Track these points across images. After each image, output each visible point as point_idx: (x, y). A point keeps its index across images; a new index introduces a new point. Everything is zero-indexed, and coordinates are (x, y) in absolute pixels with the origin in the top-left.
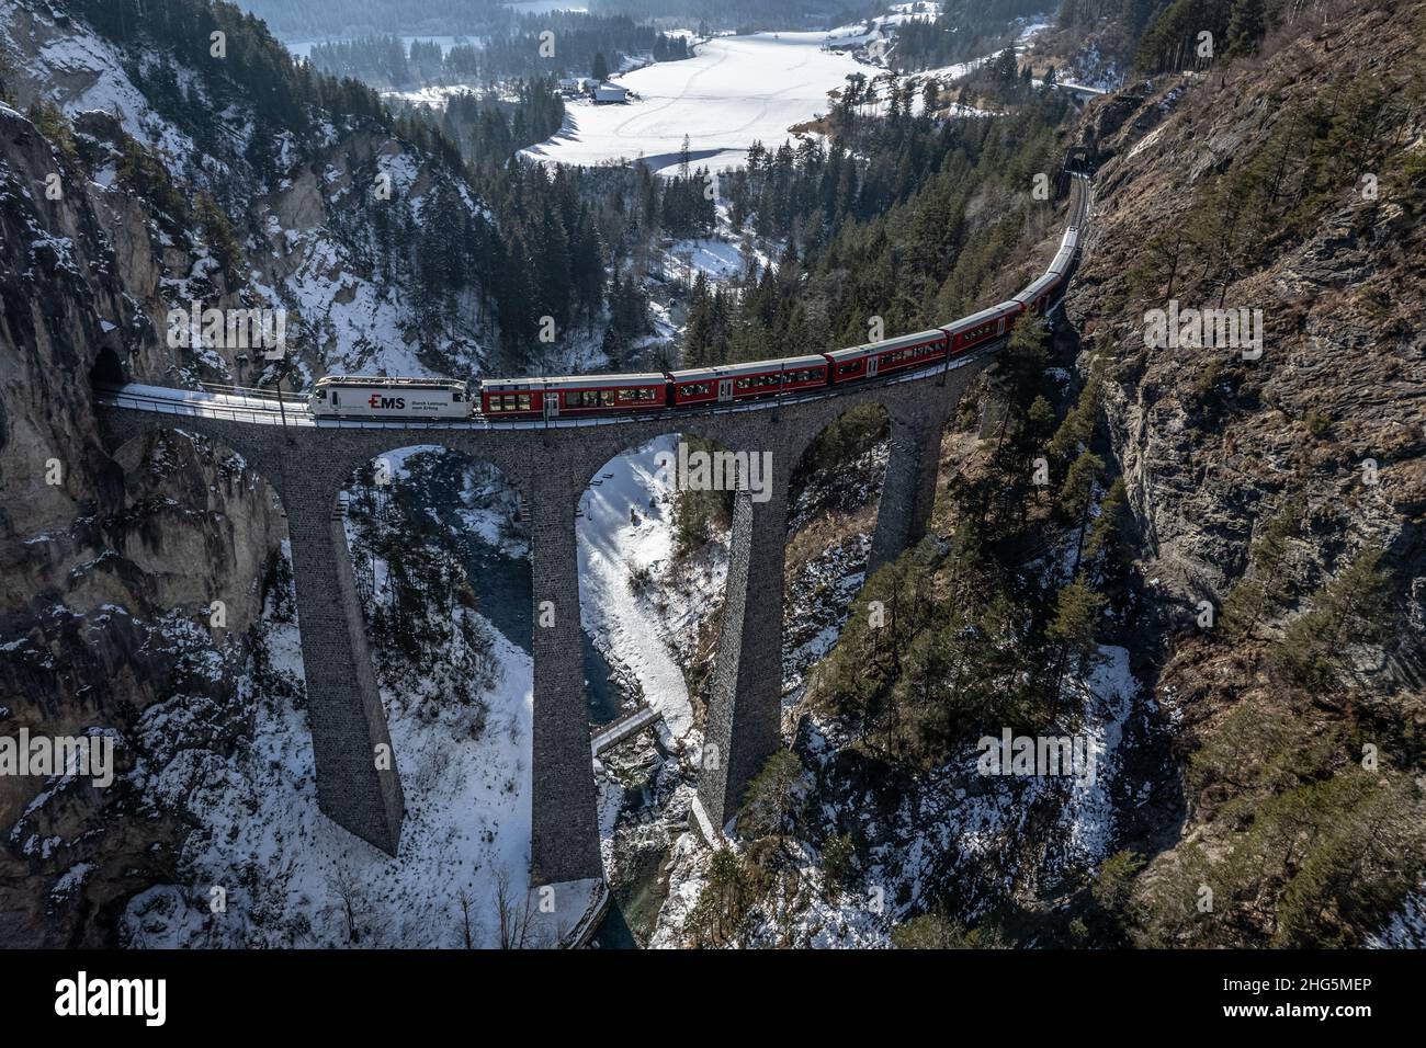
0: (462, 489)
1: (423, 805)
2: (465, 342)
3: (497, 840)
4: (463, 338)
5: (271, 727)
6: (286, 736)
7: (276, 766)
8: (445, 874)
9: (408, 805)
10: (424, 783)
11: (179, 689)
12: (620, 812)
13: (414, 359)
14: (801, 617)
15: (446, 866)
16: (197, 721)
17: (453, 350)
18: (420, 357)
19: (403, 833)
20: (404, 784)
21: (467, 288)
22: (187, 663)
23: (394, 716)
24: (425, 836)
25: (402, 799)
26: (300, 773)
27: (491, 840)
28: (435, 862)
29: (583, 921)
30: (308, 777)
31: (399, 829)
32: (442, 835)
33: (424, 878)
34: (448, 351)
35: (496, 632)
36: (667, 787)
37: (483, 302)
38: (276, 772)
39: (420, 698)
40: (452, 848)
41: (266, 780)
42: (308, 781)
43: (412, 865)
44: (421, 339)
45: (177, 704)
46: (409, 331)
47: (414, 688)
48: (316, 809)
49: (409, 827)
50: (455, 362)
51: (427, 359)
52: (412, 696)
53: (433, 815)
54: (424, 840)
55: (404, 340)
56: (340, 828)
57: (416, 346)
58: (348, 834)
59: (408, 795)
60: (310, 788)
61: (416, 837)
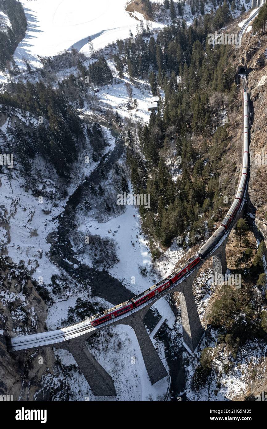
0: (72, 247)
1: (116, 377)
2: (46, 181)
3: (138, 375)
4: (45, 180)
5: (73, 381)
6: (77, 381)
7: (79, 391)
8: (130, 392)
9: (113, 379)
10: (115, 371)
11: (53, 395)
12: (165, 351)
13: (32, 197)
14: (198, 293)
15: (129, 390)
16: (60, 399)
17: (44, 188)
18: (34, 195)
19: (115, 387)
20: (110, 374)
21: (37, 155)
22: (52, 388)
23: (98, 355)
24: (121, 385)
25: (111, 378)
26: (86, 390)
27: (136, 376)
28: (126, 390)
29: (168, 389)
30: (88, 389)
31: (114, 387)
32: (125, 382)
33: (126, 397)
34: (43, 189)
35: (107, 303)
36: (174, 339)
37: (44, 158)
38: (80, 393)
39: (102, 345)
40: (129, 385)
41: (79, 397)
42: (89, 390)
43: (122, 395)
44: (31, 189)
45: (54, 398)
46: (26, 188)
47: (99, 343)
48: (94, 396)
49: (116, 385)
50: (46, 192)
51: (36, 195)
52: (99, 345)
53: (120, 378)
54: (121, 386)
55: (26, 191)
56: (101, 397)
57: (30, 191)
58: (104, 397)
59: (112, 376)
60: (90, 392)
61: (119, 386)
